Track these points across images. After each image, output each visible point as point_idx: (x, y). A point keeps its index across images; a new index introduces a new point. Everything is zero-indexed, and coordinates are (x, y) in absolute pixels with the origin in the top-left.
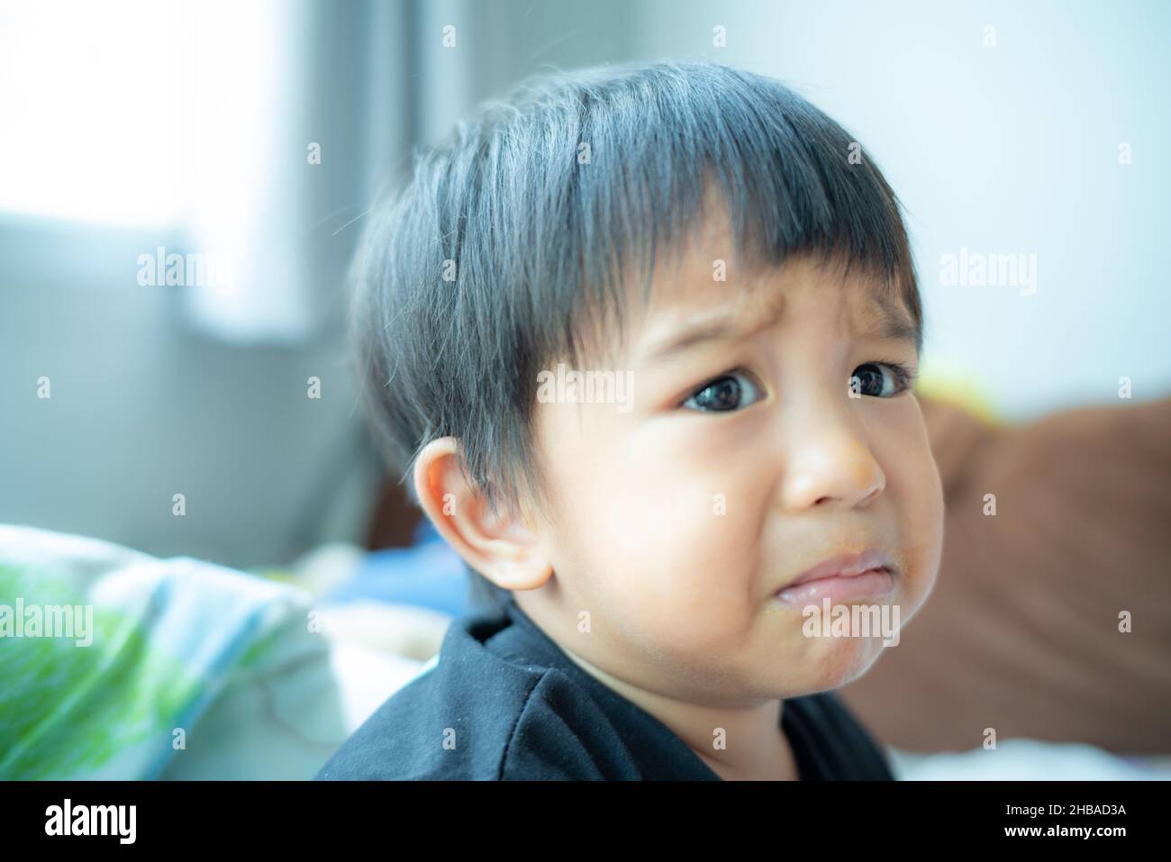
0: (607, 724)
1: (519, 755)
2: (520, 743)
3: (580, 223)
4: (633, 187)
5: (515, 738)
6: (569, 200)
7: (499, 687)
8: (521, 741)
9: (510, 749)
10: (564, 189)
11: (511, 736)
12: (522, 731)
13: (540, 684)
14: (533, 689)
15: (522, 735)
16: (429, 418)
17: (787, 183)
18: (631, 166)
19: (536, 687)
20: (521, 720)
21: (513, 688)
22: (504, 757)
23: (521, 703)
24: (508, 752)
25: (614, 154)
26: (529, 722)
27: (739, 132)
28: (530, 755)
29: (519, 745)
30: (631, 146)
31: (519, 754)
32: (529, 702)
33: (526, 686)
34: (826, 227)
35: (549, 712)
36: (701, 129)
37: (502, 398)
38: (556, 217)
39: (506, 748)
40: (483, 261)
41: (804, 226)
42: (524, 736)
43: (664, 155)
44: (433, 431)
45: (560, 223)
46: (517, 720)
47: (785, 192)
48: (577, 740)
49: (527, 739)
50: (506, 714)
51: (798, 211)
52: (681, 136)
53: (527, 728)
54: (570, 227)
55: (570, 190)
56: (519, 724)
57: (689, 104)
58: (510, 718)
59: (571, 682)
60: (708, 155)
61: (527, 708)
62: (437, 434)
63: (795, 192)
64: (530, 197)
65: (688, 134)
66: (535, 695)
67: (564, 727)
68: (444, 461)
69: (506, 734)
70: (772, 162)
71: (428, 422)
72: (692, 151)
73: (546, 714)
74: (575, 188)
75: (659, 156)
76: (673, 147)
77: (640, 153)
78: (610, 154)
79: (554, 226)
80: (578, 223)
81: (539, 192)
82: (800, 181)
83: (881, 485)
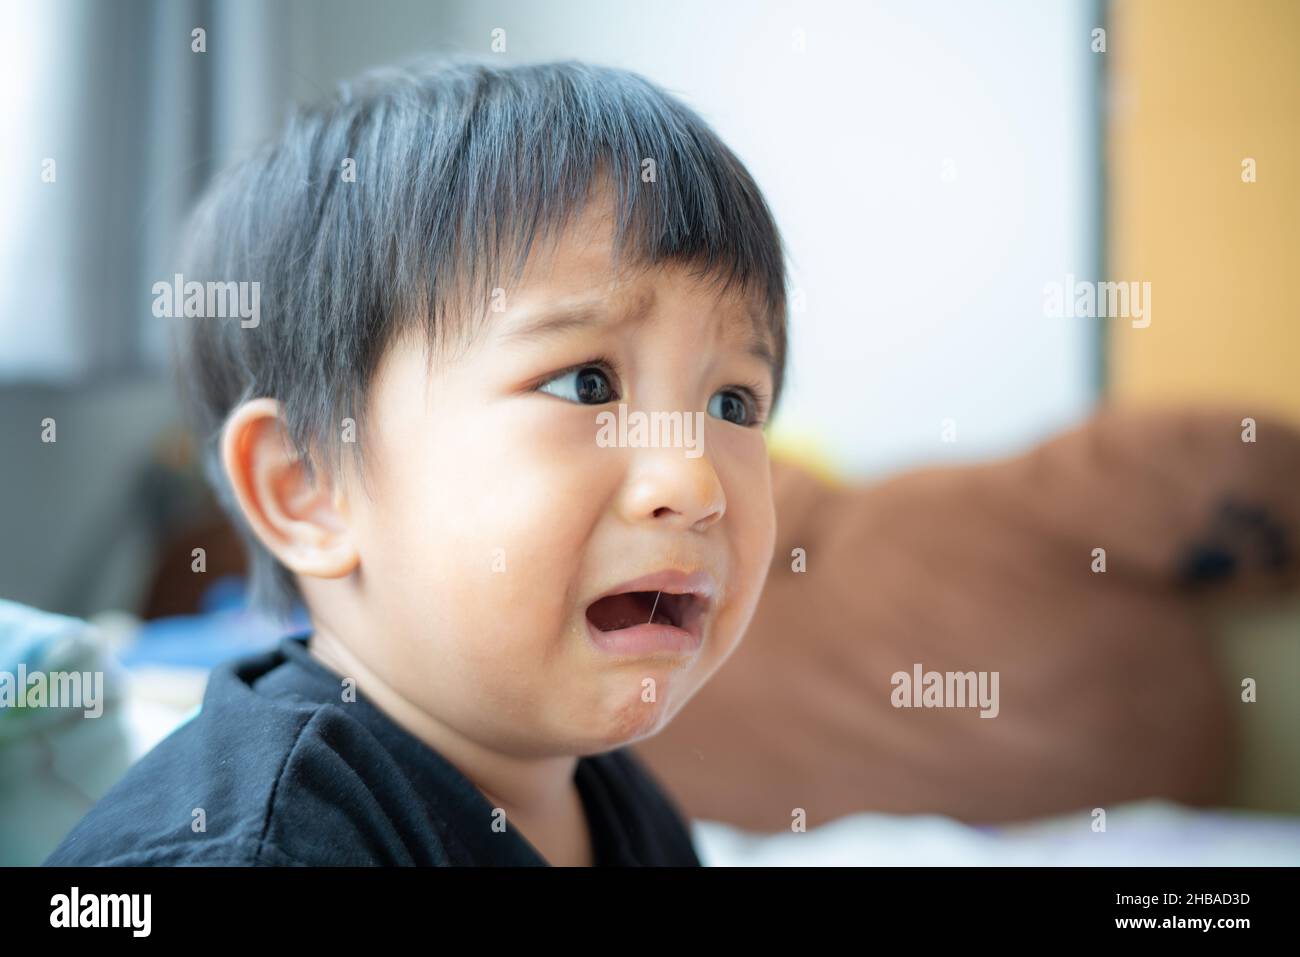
0: (389, 760)
1: (290, 792)
2: (291, 779)
3: (464, 185)
4: (525, 161)
5: (285, 774)
6: (455, 162)
7: (267, 723)
8: (293, 776)
9: (280, 784)
10: (452, 152)
11: (281, 771)
12: (293, 766)
13: (314, 719)
14: (305, 724)
15: (293, 770)
16: (255, 374)
17: (682, 188)
18: (526, 141)
19: (310, 722)
20: (292, 755)
21: (283, 723)
22: (273, 794)
23: (292, 740)
24: (278, 788)
25: (510, 127)
26: (301, 757)
27: (641, 130)
28: (303, 792)
29: (291, 780)
30: (529, 121)
31: (290, 790)
32: (301, 737)
33: (298, 722)
34: (714, 237)
35: (324, 746)
36: (603, 117)
37: (342, 359)
38: (439, 176)
39: (276, 784)
40: (350, 215)
41: (692, 232)
42: (295, 772)
43: (562, 137)
44: (256, 389)
45: (442, 184)
46: (288, 755)
47: (678, 194)
48: (356, 775)
49: (299, 774)
50: (276, 749)
51: (688, 217)
52: (582, 121)
53: (300, 763)
54: (452, 188)
55: (458, 153)
56: (290, 760)
57: (595, 94)
58: (279, 754)
59: (348, 717)
60: (606, 144)
61: (298, 742)
62: (261, 393)
63: (687, 198)
64: (415, 157)
65: (589, 121)
66: (308, 730)
67: (341, 762)
68: (260, 424)
69: (275, 770)
70: (669, 163)
71: (253, 378)
72: (590, 137)
73: (321, 748)
74: (464, 152)
75: (556, 135)
76: (572, 128)
77: (536, 130)
78: (506, 125)
79: (436, 187)
80: (462, 186)
81: (425, 153)
82: (695, 187)
83: (721, 509)
